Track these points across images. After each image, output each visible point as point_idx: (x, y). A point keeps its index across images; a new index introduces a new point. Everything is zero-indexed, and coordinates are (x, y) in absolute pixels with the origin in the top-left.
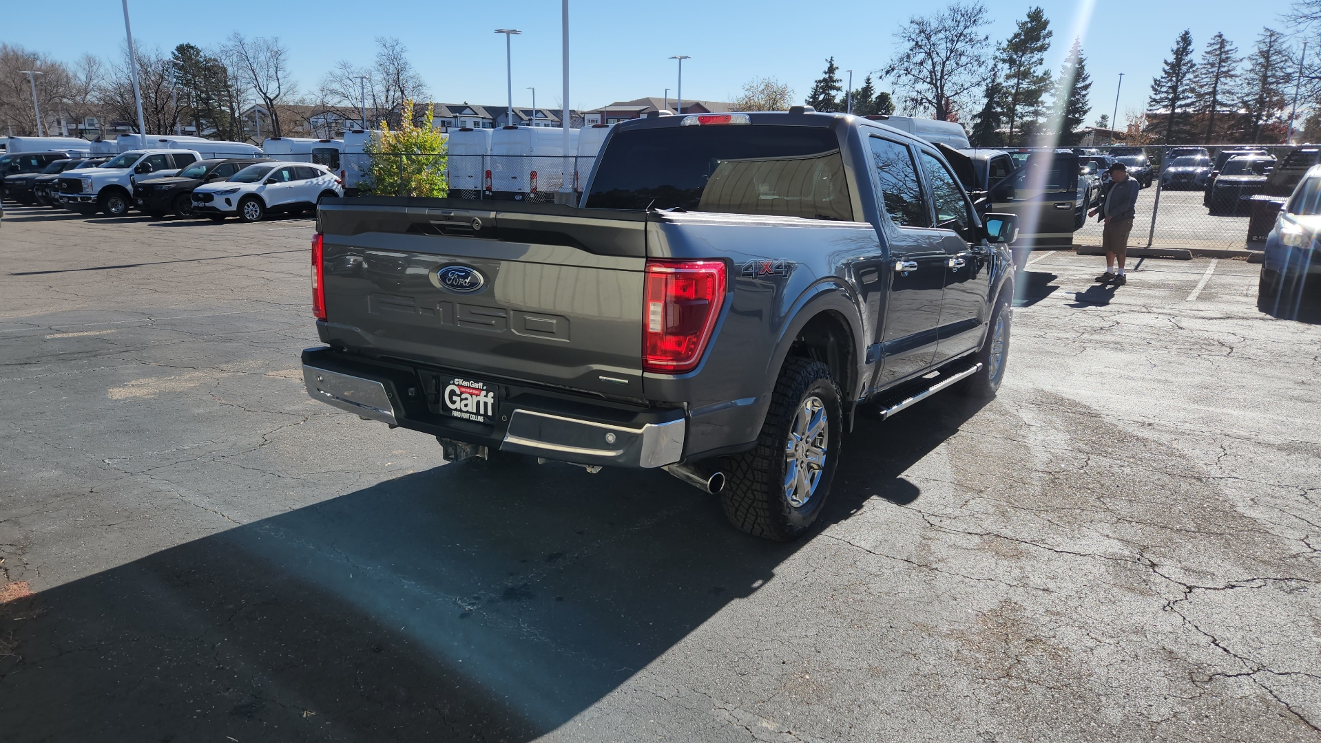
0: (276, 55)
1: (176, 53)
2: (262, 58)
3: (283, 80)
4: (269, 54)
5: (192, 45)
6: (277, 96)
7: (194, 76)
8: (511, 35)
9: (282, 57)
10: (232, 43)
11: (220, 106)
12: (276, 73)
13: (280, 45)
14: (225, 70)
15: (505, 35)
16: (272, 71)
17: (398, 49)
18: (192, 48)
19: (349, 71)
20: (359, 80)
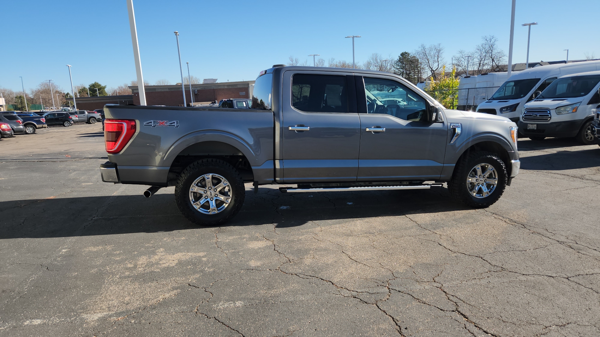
0: (439, 51)
1: (400, 56)
2: (432, 53)
3: (440, 61)
4: (435, 51)
5: (407, 52)
6: (437, 69)
7: (406, 65)
8: (532, 26)
9: (441, 52)
10: (420, 49)
11: (414, 76)
12: (438, 59)
13: (441, 47)
14: (418, 60)
15: (528, 26)
16: (436, 58)
17: (493, 40)
18: (406, 53)
19: (463, 54)
20: (467, 57)
